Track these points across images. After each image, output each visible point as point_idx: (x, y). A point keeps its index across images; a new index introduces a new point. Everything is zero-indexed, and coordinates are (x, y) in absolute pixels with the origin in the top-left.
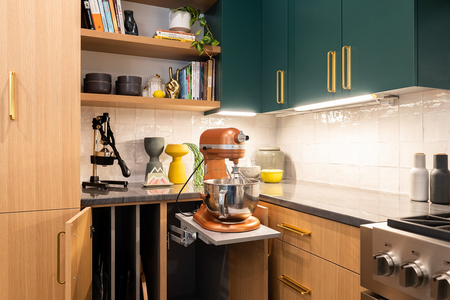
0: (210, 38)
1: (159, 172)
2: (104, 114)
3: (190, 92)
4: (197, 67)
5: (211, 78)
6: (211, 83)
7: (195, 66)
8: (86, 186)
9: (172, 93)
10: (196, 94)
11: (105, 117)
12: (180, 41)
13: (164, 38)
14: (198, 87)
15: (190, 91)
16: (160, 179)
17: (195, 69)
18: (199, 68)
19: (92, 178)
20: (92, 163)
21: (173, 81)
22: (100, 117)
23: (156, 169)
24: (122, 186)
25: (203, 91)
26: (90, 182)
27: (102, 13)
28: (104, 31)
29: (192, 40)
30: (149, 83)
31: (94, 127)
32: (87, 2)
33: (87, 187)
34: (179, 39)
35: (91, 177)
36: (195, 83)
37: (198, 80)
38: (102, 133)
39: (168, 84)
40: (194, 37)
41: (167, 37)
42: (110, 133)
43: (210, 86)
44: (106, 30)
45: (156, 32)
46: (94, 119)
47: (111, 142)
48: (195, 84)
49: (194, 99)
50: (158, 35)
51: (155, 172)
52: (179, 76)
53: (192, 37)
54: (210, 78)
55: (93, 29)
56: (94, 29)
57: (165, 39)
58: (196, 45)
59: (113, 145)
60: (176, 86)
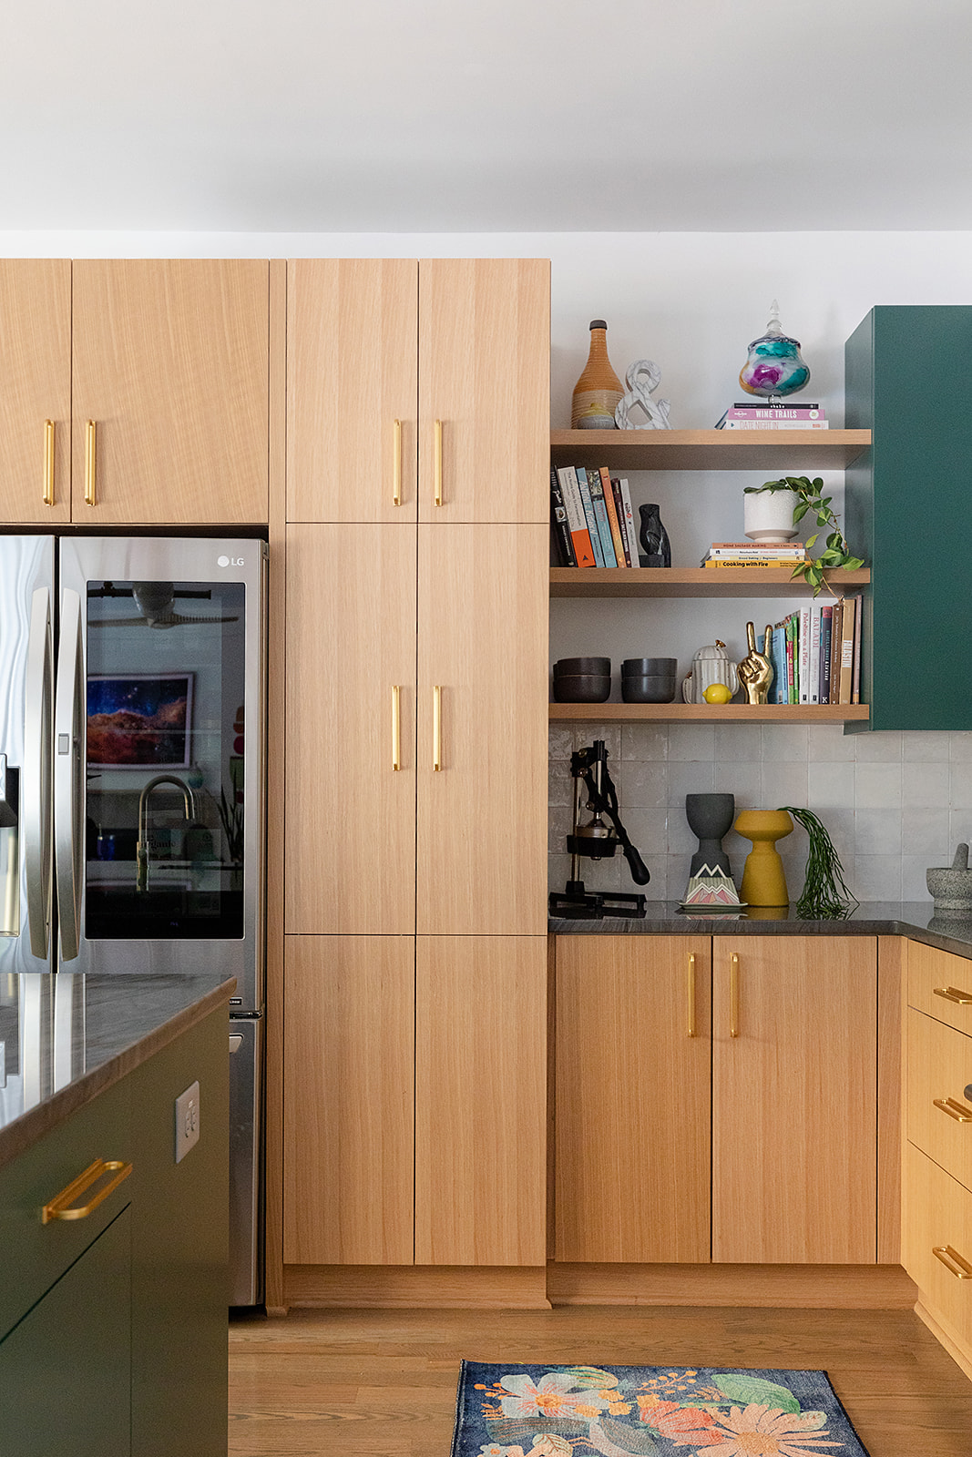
0: (839, 554)
1: (714, 876)
2: (596, 743)
3: (796, 682)
4: (812, 620)
5: (851, 645)
6: (851, 656)
7: (808, 618)
8: (558, 903)
9: (751, 686)
10: (809, 686)
11: (597, 752)
12: (767, 565)
13: (728, 564)
14: (815, 668)
15: (796, 680)
16: (716, 891)
17: (808, 624)
18: (818, 623)
19: (570, 885)
20: (569, 851)
21: (755, 657)
22: (588, 749)
23: (708, 869)
24: (633, 906)
25: (829, 678)
26: (565, 893)
27: (592, 525)
28: (595, 566)
29: (798, 558)
30: (697, 662)
31: (575, 774)
32: (562, 509)
33: (560, 905)
34: (765, 561)
35: (568, 882)
36: (807, 659)
37: (815, 653)
38: (591, 785)
39: (743, 664)
40: (802, 552)
41: (736, 559)
42: (608, 786)
43: (846, 664)
44: (600, 564)
45: (709, 552)
46: (575, 754)
47: (611, 806)
48: (807, 663)
49: (805, 699)
50: (713, 559)
51: (705, 874)
52: (771, 642)
53: (797, 553)
54: (847, 645)
55: (572, 564)
56: (576, 565)
57: (731, 564)
58: (806, 571)
59: (613, 813)
60: (761, 669)
